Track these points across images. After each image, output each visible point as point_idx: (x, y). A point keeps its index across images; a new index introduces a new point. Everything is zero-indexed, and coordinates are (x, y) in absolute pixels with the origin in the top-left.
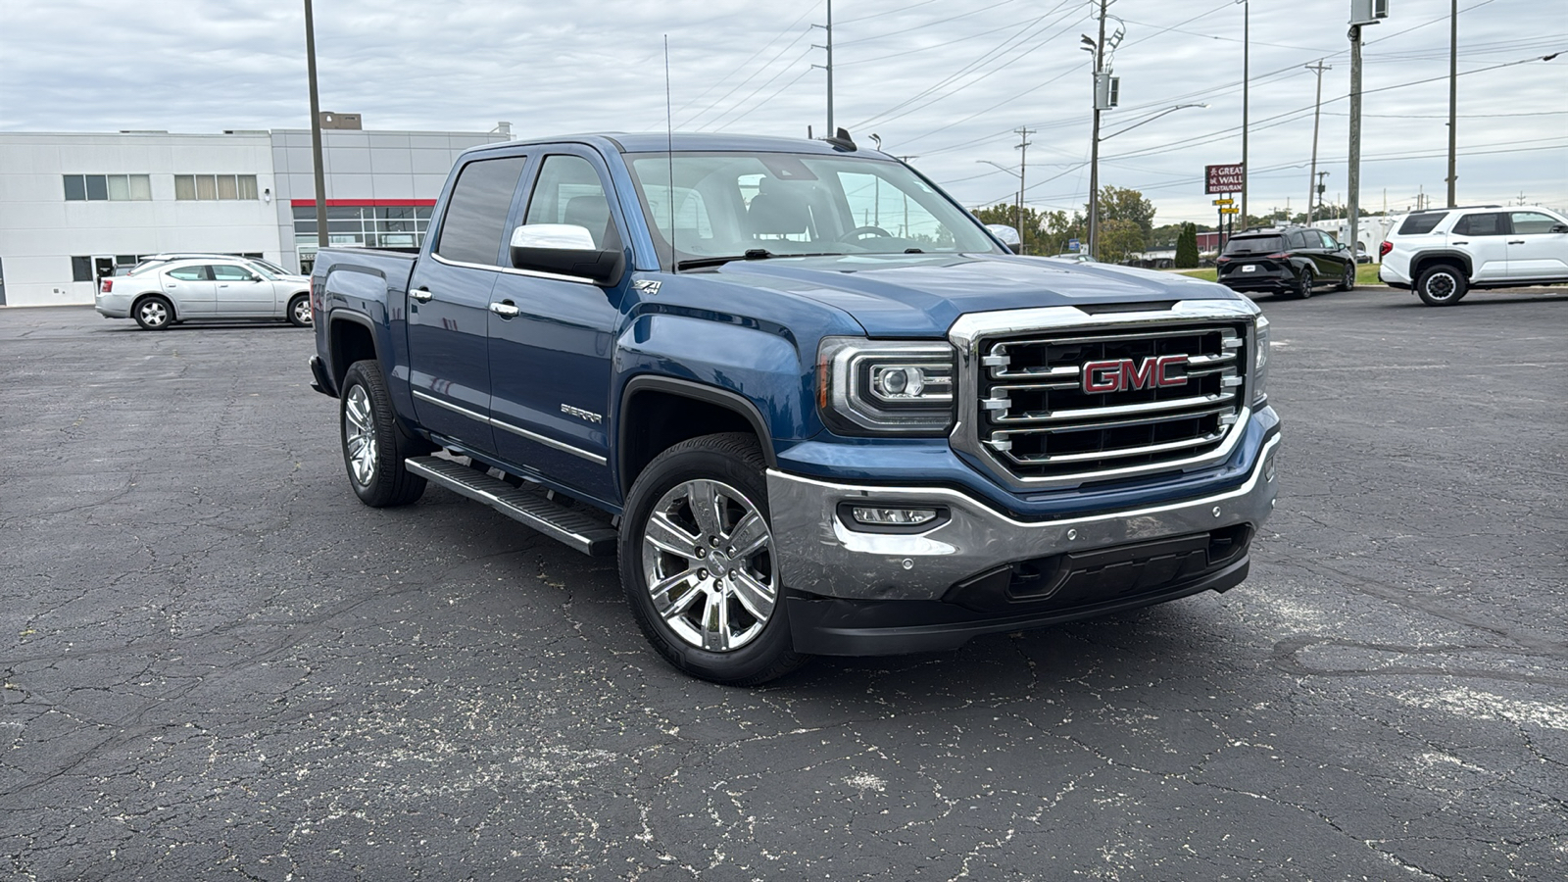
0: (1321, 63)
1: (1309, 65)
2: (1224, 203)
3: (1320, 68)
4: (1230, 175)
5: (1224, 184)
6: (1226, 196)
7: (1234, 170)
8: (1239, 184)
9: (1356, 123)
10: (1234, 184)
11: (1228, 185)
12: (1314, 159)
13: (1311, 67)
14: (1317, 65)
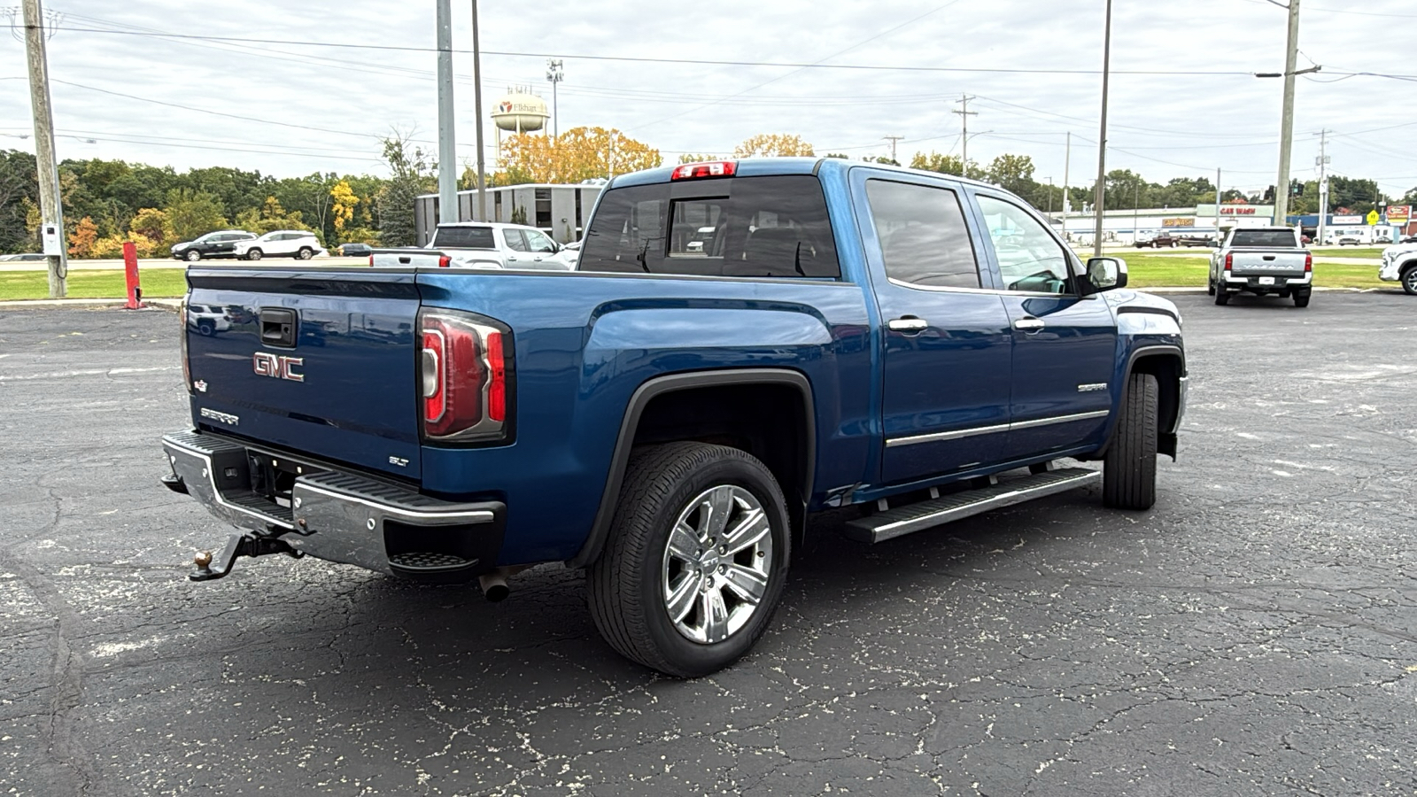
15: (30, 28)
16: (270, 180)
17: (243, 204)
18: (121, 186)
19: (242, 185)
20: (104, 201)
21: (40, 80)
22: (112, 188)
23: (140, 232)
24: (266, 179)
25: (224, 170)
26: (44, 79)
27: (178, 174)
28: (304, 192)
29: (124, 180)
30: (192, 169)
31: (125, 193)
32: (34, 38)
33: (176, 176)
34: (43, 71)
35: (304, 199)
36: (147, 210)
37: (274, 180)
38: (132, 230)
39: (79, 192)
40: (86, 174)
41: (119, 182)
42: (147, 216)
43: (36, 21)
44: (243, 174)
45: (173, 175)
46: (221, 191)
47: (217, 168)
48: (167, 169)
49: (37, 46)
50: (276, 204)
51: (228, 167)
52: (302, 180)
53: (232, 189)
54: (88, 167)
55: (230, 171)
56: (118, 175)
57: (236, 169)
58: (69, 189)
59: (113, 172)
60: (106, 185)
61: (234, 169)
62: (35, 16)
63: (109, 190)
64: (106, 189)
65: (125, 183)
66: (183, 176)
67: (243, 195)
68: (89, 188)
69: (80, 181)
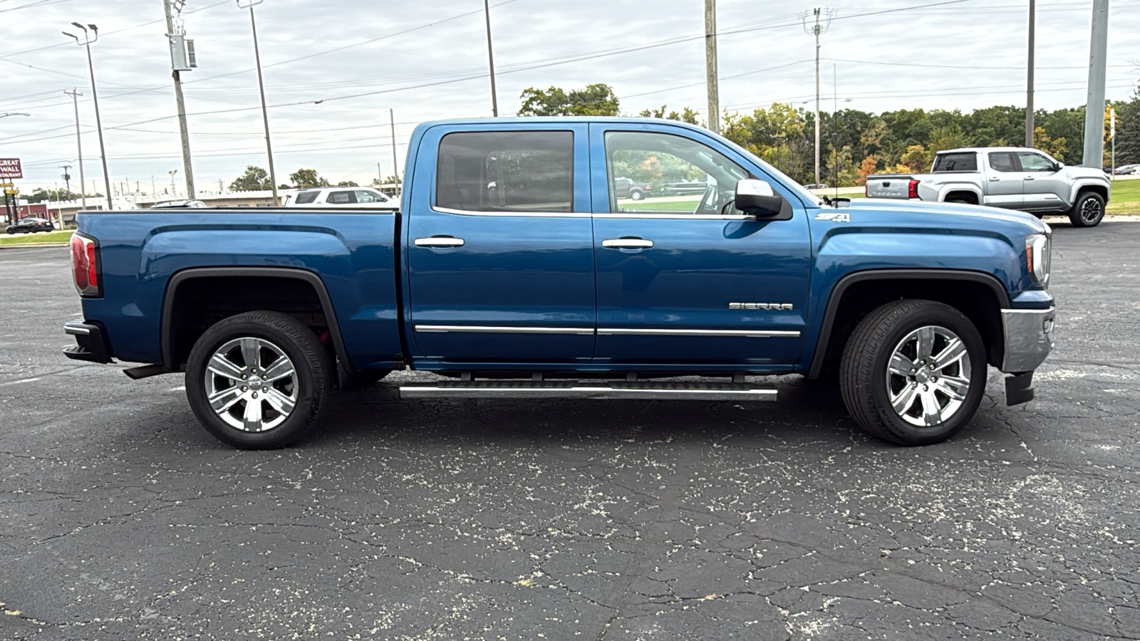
0: (75, 91)
1: (67, 91)
2: (7, 186)
3: (75, 94)
4: (8, 166)
5: (5, 172)
6: (7, 181)
7: (11, 162)
8: (17, 172)
9: (185, 134)
10: (12, 173)
11: (8, 173)
12: (80, 157)
13: (68, 93)
14: (72, 92)
15: (708, 36)
16: (1041, 113)
17: (1014, 135)
18: (918, 128)
19: (1016, 119)
20: (904, 141)
21: (712, 71)
22: (911, 131)
23: (907, 165)
24: (1038, 112)
25: (1001, 108)
26: (714, 70)
27: (963, 115)
28: (1070, 120)
29: (920, 124)
30: (974, 110)
31: (921, 134)
32: (710, 43)
33: (961, 117)
34: (714, 65)
35: (1069, 126)
36: (913, 147)
37: (1045, 113)
38: (901, 163)
39: (887, 136)
40: (894, 122)
41: (916, 126)
42: (913, 151)
43: (711, 31)
44: (1018, 110)
45: (960, 116)
46: (996, 126)
47: (996, 107)
48: (957, 112)
49: (711, 48)
50: (1043, 133)
51: (1004, 105)
52: (1076, 109)
53: (1005, 123)
54: (897, 116)
55: (1007, 109)
56: (917, 120)
57: (1012, 106)
58: (880, 134)
59: (913, 118)
60: (907, 128)
61: (1010, 106)
62: (711, 28)
63: (909, 133)
64: (907, 132)
65: (920, 126)
66: (967, 116)
67: (1015, 127)
68: (895, 132)
69: (889, 127)
